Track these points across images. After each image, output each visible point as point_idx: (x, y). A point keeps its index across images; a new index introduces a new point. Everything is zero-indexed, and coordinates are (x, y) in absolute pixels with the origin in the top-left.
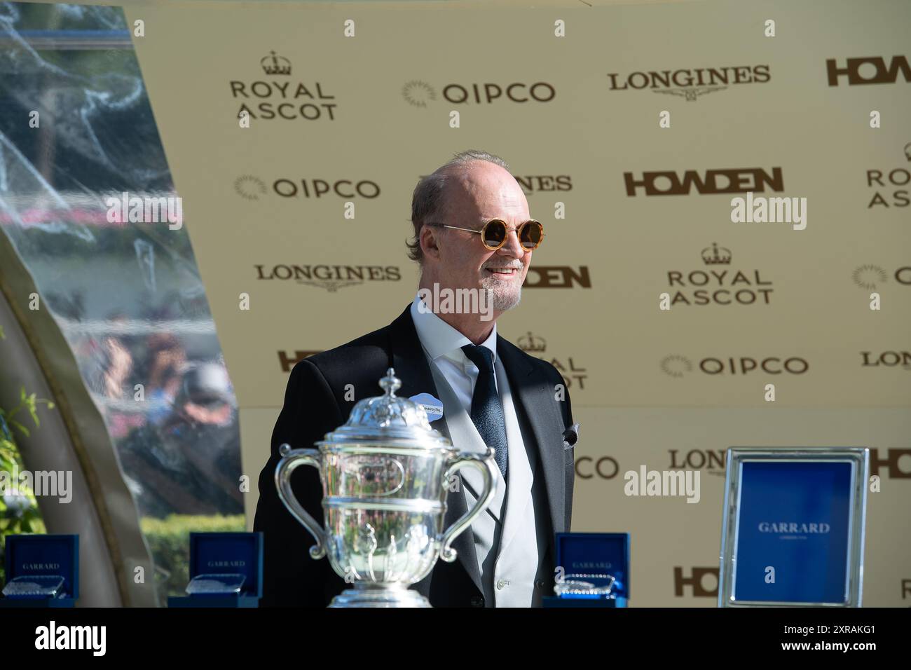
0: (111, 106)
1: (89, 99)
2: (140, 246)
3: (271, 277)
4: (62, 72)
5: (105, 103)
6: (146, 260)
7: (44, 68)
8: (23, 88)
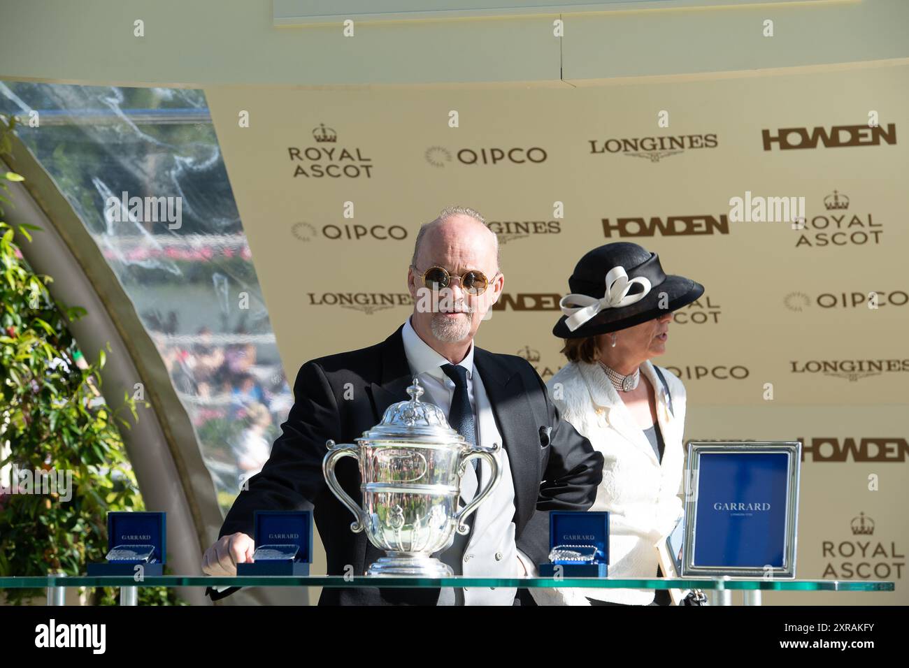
0: (195, 168)
1: (177, 163)
2: (217, 278)
3: (321, 303)
4: (158, 142)
5: (190, 166)
6: (222, 290)
7: (142, 139)
8: (126, 154)
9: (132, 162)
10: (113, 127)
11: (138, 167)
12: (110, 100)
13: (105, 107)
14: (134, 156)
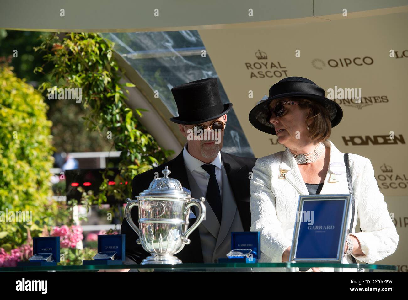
1: (205, 74)
2: (233, 133)
3: (276, 144)
4: (193, 64)
5: (211, 75)
6: (236, 139)
7: (186, 63)
8: (180, 71)
9: (184, 75)
10: (172, 57)
11: (186, 77)
12: (167, 44)
13: (166, 48)
14: (184, 72)
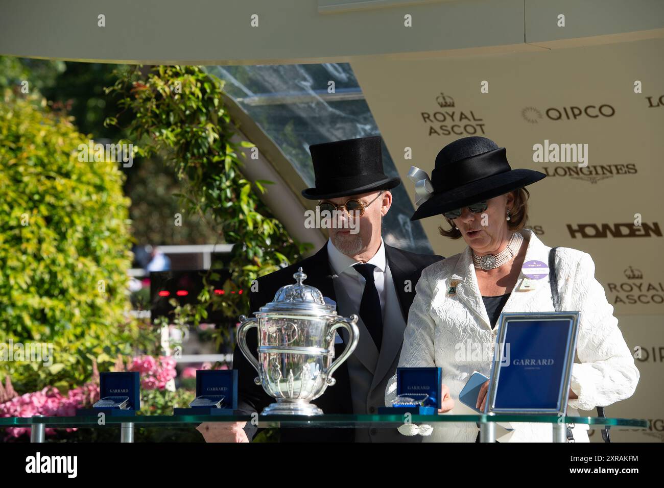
0: (373, 133)
1: (360, 129)
2: (402, 218)
4: (343, 114)
5: (369, 131)
7: (331, 112)
8: (323, 125)
9: (328, 131)
10: (310, 104)
11: (333, 134)
12: (304, 83)
13: (302, 89)
14: (328, 126)
